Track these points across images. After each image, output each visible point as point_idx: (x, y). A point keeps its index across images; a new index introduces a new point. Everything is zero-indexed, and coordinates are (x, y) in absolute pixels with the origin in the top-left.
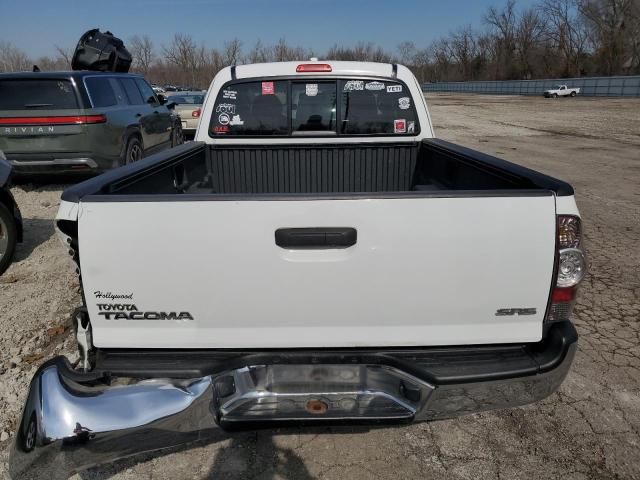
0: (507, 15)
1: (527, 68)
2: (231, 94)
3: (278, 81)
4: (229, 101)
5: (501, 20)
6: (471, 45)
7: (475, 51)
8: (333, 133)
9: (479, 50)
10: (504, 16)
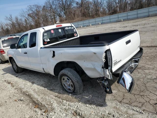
0: (11, 18)
1: (21, 29)
2: (45, 34)
3: (54, 30)
4: (46, 36)
5: (10, 19)
6: (3, 26)
7: (5, 28)
8: (66, 38)
9: (6, 27)
10: (10, 18)
